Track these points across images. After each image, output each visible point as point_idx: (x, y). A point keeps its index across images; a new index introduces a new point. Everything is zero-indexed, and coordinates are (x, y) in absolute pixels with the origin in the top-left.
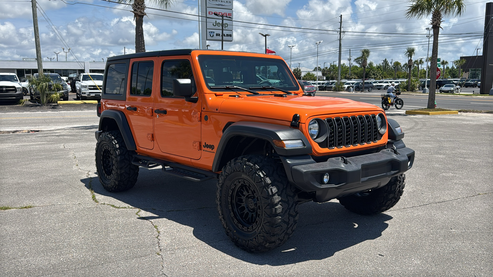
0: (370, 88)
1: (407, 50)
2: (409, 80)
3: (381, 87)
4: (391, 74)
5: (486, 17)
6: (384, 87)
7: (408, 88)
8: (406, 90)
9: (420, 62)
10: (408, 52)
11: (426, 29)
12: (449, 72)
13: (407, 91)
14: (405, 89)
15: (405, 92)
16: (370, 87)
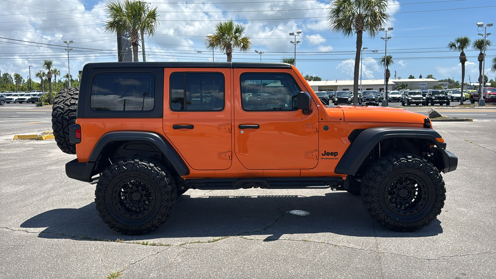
0: (2, 102)
1: (45, 62)
2: (50, 93)
3: (11, 100)
4: (4, 86)
5: (117, 37)
6: (14, 100)
7: (50, 101)
8: (48, 104)
9: (43, 74)
10: (45, 64)
11: (64, 42)
12: (63, 85)
13: (50, 104)
14: (47, 102)
15: (47, 105)
16: (2, 100)
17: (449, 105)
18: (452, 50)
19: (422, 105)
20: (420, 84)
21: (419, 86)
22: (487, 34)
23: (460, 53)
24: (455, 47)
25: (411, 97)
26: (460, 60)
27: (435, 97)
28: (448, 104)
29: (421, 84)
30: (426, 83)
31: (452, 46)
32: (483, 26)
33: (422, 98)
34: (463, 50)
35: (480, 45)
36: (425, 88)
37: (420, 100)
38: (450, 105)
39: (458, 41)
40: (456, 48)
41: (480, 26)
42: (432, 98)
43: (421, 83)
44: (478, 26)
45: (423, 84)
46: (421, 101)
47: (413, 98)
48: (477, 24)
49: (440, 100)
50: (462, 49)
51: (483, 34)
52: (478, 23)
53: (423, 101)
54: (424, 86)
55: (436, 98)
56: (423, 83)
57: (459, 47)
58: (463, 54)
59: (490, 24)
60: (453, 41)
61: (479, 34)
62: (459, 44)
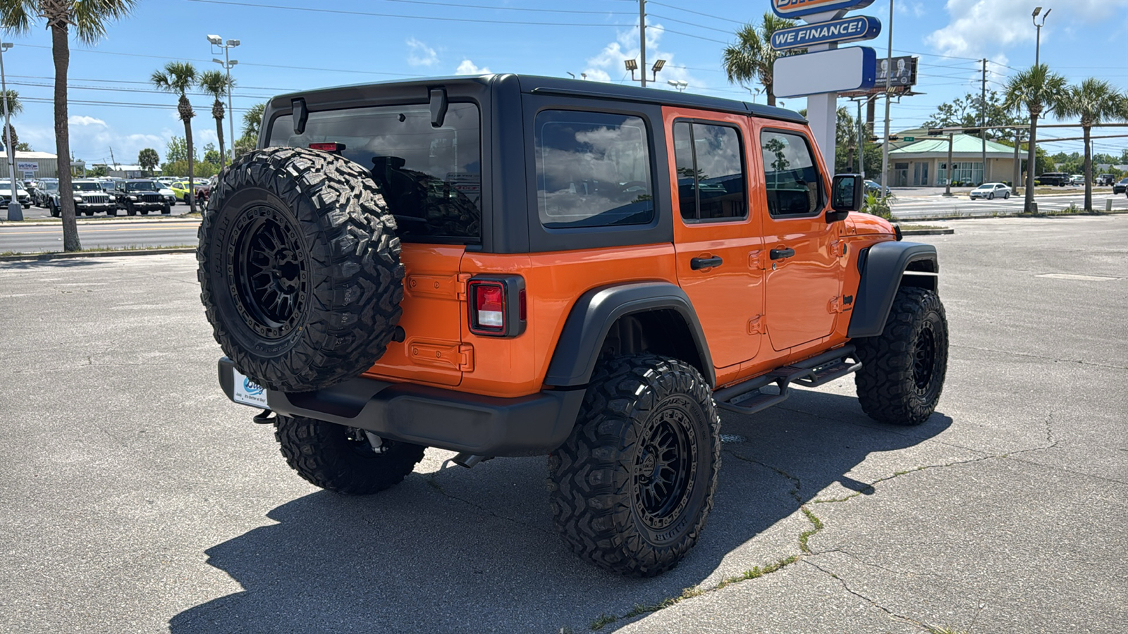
17: (169, 212)
18: (160, 89)
19: (108, 214)
20: (20, 166)
21: (19, 170)
22: (231, 61)
23: (179, 98)
24: (167, 83)
25: (81, 197)
26: (181, 114)
27: (137, 196)
28: (166, 211)
29: (23, 166)
30: (36, 164)
31: (160, 79)
32: (221, 44)
33: (108, 197)
34: (183, 92)
35: (215, 84)
36: (33, 174)
37: (104, 202)
38: (172, 214)
39: (172, 71)
40: (169, 85)
41: (215, 43)
42: (129, 199)
43: (24, 163)
44: (212, 43)
45: (29, 166)
46: (107, 205)
47: (86, 197)
48: (208, 38)
49: (150, 204)
50: (182, 90)
51: (224, 60)
52: (212, 37)
53: (112, 206)
54: (33, 171)
55: (140, 198)
56: (28, 163)
57: (176, 84)
58: (184, 101)
59: (234, 42)
60: (163, 71)
61: (215, 60)
62: (174, 76)
